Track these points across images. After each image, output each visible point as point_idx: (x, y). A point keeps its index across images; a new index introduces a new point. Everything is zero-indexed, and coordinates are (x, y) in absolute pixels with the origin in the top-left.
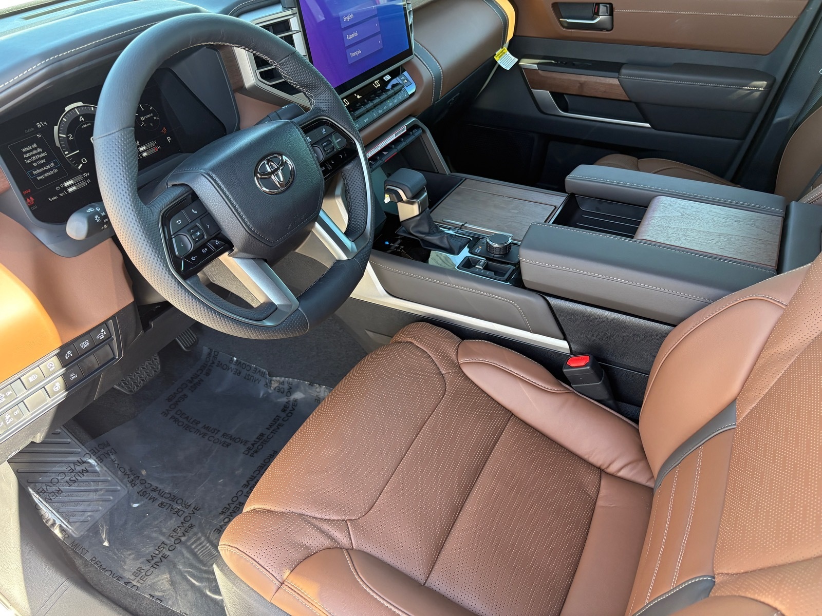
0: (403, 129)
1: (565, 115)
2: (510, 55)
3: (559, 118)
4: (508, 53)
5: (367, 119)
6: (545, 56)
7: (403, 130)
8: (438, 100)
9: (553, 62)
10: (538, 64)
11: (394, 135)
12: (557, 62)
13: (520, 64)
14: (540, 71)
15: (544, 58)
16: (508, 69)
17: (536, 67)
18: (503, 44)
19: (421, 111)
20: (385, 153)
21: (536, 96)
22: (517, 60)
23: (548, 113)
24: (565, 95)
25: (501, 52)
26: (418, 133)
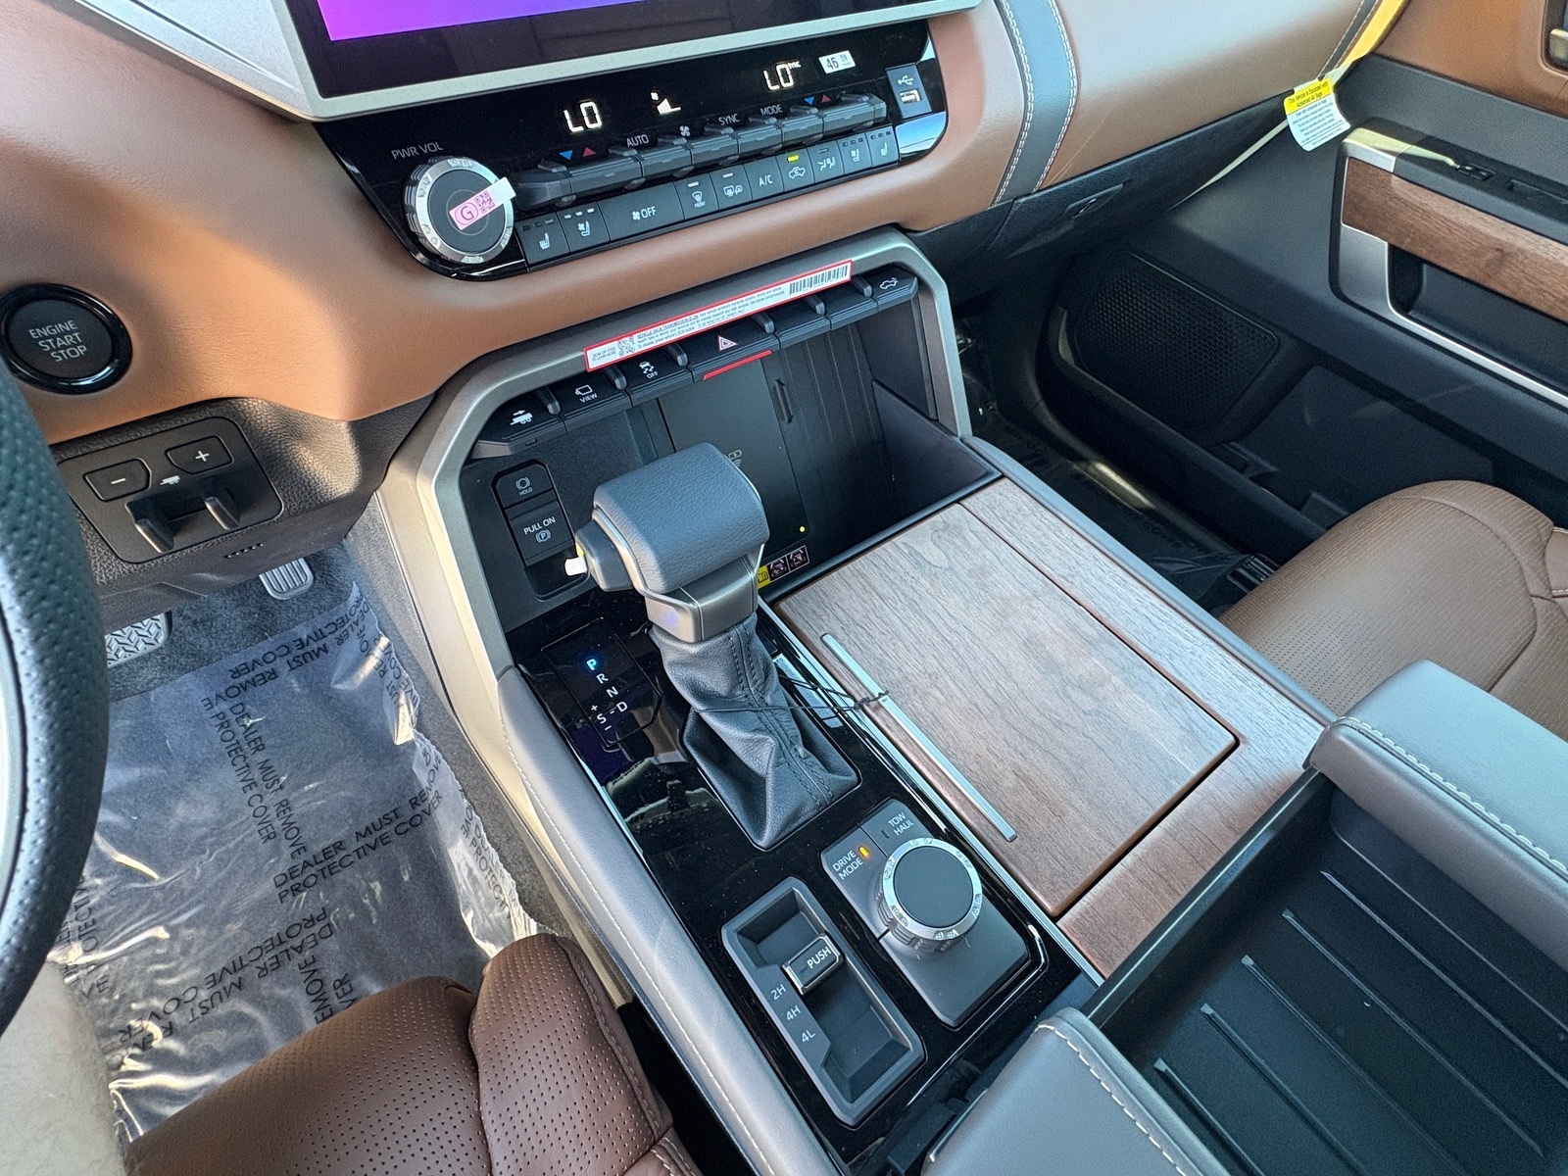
0: (836, 272)
1: (1399, 323)
2: (1335, 109)
3: (1376, 323)
4: (1332, 98)
5: (650, 211)
6: (1430, 138)
7: (835, 274)
8: (1030, 194)
9: (1451, 162)
10: (1402, 156)
11: (786, 287)
12: (1464, 164)
13: (1345, 140)
14: (1394, 177)
15: (1427, 142)
16: (1308, 147)
17: (1389, 163)
18: (1330, 68)
19: (939, 219)
20: (724, 343)
21: (1343, 245)
22: (1347, 126)
23: (1353, 299)
24: (1425, 267)
25: (1312, 91)
26: (894, 293)
